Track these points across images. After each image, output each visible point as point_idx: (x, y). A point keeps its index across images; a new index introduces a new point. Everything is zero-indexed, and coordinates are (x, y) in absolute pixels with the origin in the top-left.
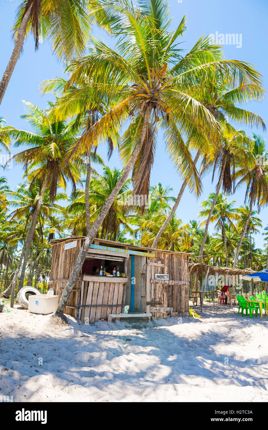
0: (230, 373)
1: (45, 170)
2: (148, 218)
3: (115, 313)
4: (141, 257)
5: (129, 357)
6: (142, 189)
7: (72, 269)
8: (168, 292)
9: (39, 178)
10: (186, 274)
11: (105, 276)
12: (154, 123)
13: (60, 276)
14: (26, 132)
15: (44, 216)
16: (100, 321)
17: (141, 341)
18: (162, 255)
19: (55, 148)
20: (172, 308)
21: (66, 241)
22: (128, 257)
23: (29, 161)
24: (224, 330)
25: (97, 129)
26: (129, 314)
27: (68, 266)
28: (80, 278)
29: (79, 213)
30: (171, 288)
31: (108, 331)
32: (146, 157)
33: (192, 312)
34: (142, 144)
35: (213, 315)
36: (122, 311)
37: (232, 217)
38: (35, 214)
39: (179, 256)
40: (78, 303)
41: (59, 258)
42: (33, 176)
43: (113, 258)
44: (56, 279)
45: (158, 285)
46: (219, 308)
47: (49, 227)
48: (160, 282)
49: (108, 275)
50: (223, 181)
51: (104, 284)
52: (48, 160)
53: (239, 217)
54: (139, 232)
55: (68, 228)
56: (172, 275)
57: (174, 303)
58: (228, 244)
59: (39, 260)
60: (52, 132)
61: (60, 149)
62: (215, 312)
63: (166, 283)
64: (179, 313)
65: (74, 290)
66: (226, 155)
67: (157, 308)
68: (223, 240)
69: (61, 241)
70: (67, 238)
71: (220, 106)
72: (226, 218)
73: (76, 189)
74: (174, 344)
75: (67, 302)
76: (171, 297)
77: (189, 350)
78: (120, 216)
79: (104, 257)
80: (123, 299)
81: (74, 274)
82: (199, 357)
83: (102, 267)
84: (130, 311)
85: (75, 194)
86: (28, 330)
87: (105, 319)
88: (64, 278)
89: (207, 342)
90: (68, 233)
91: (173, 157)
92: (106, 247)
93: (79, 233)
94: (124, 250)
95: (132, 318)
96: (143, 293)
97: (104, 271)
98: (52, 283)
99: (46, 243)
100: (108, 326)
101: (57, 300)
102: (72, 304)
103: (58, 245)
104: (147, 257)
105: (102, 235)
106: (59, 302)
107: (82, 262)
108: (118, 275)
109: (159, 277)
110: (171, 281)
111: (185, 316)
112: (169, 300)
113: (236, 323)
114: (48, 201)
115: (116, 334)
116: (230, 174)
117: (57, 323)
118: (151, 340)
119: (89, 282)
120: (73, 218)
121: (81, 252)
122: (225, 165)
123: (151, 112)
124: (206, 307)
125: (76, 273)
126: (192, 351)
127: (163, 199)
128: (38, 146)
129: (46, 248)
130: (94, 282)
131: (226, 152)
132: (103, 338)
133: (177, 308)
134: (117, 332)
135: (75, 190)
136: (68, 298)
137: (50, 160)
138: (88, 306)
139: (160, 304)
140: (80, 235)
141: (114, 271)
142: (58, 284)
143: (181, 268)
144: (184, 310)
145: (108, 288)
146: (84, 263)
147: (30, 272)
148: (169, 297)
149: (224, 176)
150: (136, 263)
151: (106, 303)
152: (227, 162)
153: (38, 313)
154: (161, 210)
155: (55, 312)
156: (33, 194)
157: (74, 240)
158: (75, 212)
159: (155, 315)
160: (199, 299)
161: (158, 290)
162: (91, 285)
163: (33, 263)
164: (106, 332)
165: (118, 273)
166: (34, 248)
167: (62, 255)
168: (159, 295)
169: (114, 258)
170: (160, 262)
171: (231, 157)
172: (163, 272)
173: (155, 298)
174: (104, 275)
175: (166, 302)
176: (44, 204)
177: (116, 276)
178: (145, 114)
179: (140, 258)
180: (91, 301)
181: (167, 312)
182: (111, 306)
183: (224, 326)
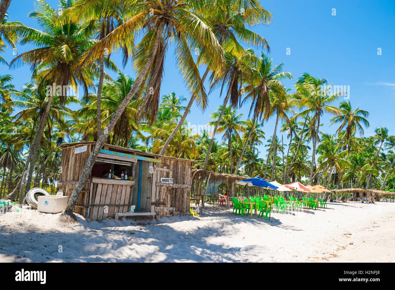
0: (215, 257)
1: (55, 72)
2: (159, 126)
3: (122, 211)
4: (148, 162)
5: (132, 247)
6: (152, 101)
7: (81, 172)
8: (171, 194)
9: (48, 79)
10: (189, 178)
11: (114, 179)
12: (166, 38)
13: (69, 178)
14: (36, 30)
15: (53, 119)
16: (108, 219)
17: (144, 234)
18: (168, 161)
19: (67, 50)
20: (175, 208)
21: (76, 145)
22: (136, 162)
23: (38, 61)
24: (217, 226)
25: (110, 40)
26: (135, 213)
27: (77, 169)
28: (89, 180)
29: (91, 118)
30: (175, 190)
31: (115, 227)
32: (157, 70)
33: (192, 212)
34: (153, 57)
35: (211, 214)
36: (129, 210)
37: (239, 128)
38: (44, 116)
39: (183, 162)
40: (87, 203)
41: (68, 162)
42: (41, 77)
43: (121, 162)
44: (66, 181)
45: (163, 188)
46: (217, 209)
47: (58, 130)
48: (165, 185)
49: (117, 178)
50: (230, 95)
51: (112, 186)
52: (59, 62)
53: (244, 129)
54: (150, 139)
55: (79, 132)
56: (176, 179)
57: (177, 203)
58: (234, 153)
59: (47, 163)
60: (63, 32)
61: (72, 52)
62: (214, 212)
63: (170, 186)
64: (180, 212)
65: (83, 191)
66: (235, 72)
67: (161, 208)
68: (229, 150)
69: (71, 146)
70: (77, 142)
71: (231, 26)
72: (233, 129)
73: (89, 93)
74: (172, 237)
75: (76, 202)
76: (174, 199)
77: (185, 241)
78: (132, 123)
79: (113, 161)
80: (129, 200)
81: (83, 176)
82: (192, 246)
83: (111, 170)
84: (136, 211)
85: (87, 98)
86: (38, 227)
87: (112, 218)
88: (74, 180)
89: (201, 235)
90: (78, 137)
91: (183, 72)
92: (115, 152)
93: (90, 137)
94: (133, 155)
95: (138, 216)
96: (148, 194)
97: (113, 175)
98: (62, 185)
99: (55, 146)
100: (115, 223)
101: (67, 200)
102: (81, 204)
103: (68, 149)
104: (153, 163)
105: (113, 141)
106: (68, 202)
107: (91, 165)
108: (126, 178)
109: (164, 180)
110: (175, 185)
111: (186, 215)
112: (172, 201)
113: (228, 220)
114: (57, 103)
115: (122, 230)
116: (237, 89)
117: (66, 221)
118: (152, 234)
119: (97, 184)
120: (84, 123)
121: (91, 156)
122: (233, 80)
123: (164, 27)
124: (207, 208)
125: (86, 176)
126: (187, 241)
127: (175, 108)
128: (48, 46)
129: (54, 151)
130: (103, 184)
131: (236, 68)
132: (109, 233)
133: (179, 208)
134: (123, 228)
135: (87, 94)
136: (77, 198)
137: (61, 62)
138: (96, 205)
139: (164, 204)
140: (91, 140)
141: (123, 175)
142: (67, 186)
143: (185, 173)
144: (185, 210)
145: (116, 190)
146: (93, 167)
147: (37, 175)
148: (172, 198)
149: (232, 90)
150: (143, 167)
151: (113, 203)
152: (235, 78)
153: (48, 212)
154: (173, 119)
155: (64, 211)
156: (41, 96)
157: (85, 144)
158: (86, 117)
159: (159, 213)
160: (201, 201)
161: (162, 193)
162: (100, 186)
163: (40, 166)
164: (113, 228)
165: (126, 176)
166: (42, 152)
167: (72, 159)
168: (163, 196)
169: (123, 162)
170: (166, 167)
171: (239, 73)
172: (168, 176)
173: (159, 199)
174: (112, 178)
175: (169, 202)
176: (53, 107)
177: (124, 179)
178: (158, 29)
179: (147, 164)
180: (99, 201)
181: (170, 211)
182: (119, 206)
183: (218, 223)
